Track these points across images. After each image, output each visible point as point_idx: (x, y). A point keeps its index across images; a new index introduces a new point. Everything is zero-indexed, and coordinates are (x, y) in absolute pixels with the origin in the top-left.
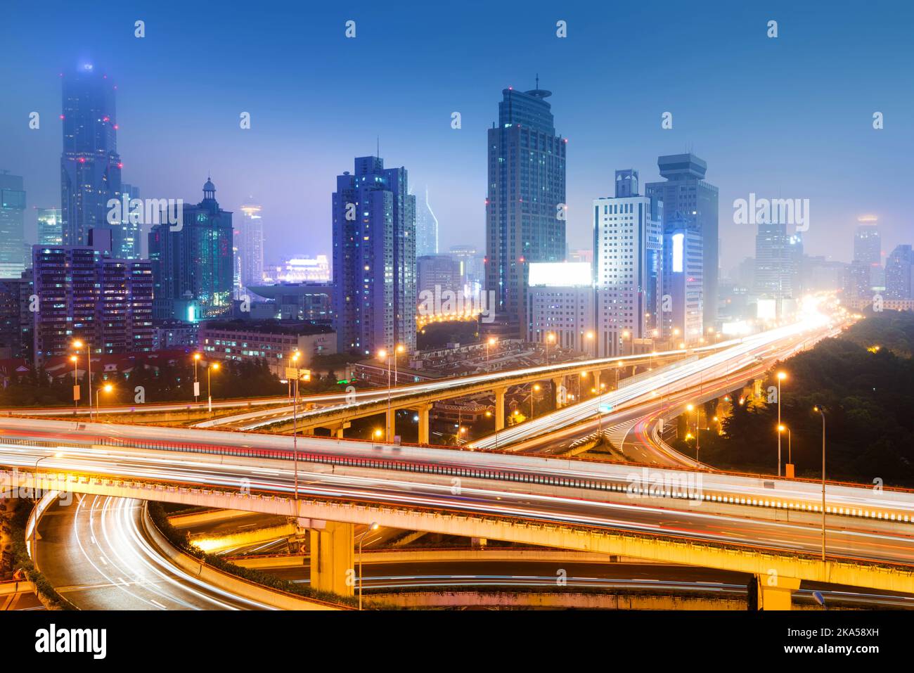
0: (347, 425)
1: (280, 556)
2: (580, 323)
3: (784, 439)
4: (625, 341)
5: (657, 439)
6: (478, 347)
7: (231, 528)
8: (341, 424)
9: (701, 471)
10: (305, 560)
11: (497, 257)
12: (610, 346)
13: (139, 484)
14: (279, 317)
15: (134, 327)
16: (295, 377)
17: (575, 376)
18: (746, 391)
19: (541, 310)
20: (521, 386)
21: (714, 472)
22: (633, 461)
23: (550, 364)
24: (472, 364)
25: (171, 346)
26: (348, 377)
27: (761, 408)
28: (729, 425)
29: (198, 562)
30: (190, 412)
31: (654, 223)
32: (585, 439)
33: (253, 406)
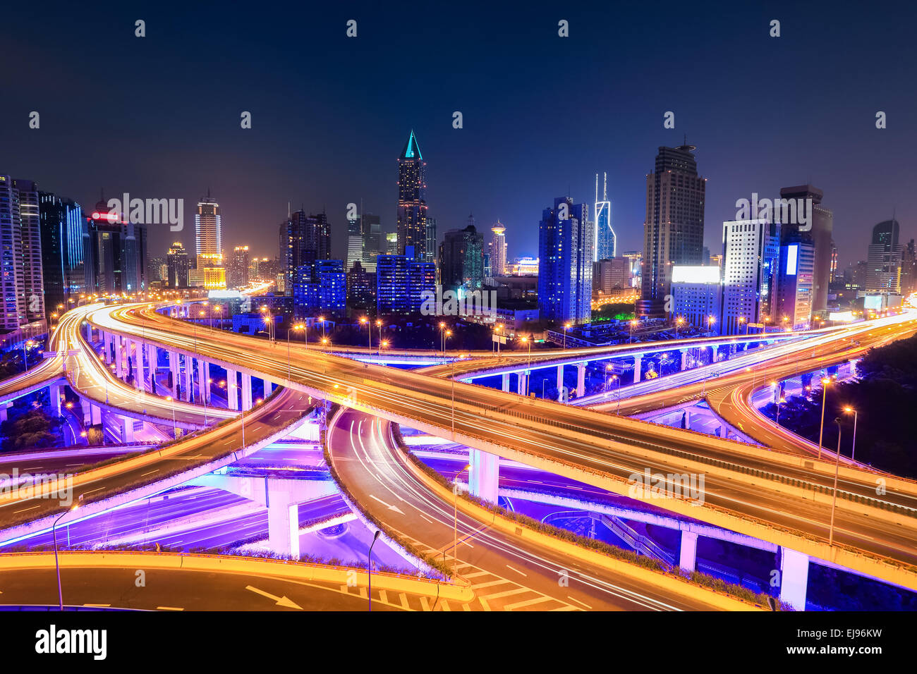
2: (709, 308)
11: (651, 261)
12: (731, 326)
31: (772, 238)
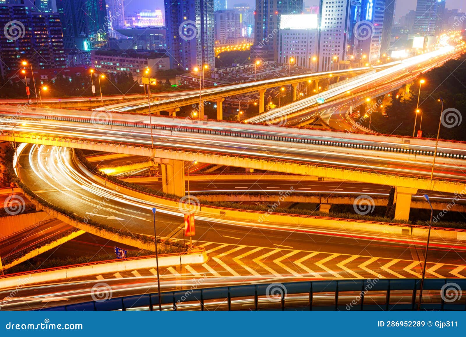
0: (178, 110)
1: (146, 177)
2: (309, 52)
3: (419, 116)
4: (334, 62)
5: (348, 117)
6: (250, 66)
7: (120, 163)
8: (175, 109)
9: (371, 134)
10: (159, 179)
11: (262, 11)
12: (325, 66)
13: (69, 140)
14: (136, 48)
15: (54, 54)
16: (148, 83)
17: (305, 83)
18: (401, 91)
19: (286, 43)
20: (274, 88)
21: (378, 135)
22: (334, 129)
23: (291, 76)
24: (246, 76)
25: (76, 65)
26: (177, 83)
27: (408, 100)
28: (389, 110)
29: (104, 179)
30: (92, 102)
32: (308, 117)
33: (125, 99)
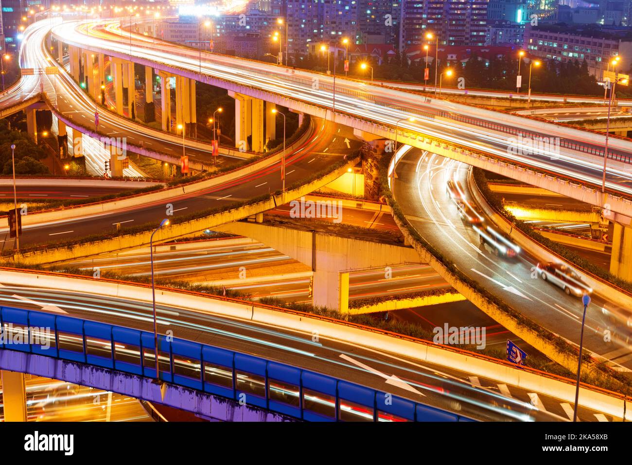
7: (540, 204)
10: (606, 248)
13: (467, 152)
14: (602, 22)
15: (471, 25)
16: (613, 80)
25: (500, 43)
30: (512, 100)
